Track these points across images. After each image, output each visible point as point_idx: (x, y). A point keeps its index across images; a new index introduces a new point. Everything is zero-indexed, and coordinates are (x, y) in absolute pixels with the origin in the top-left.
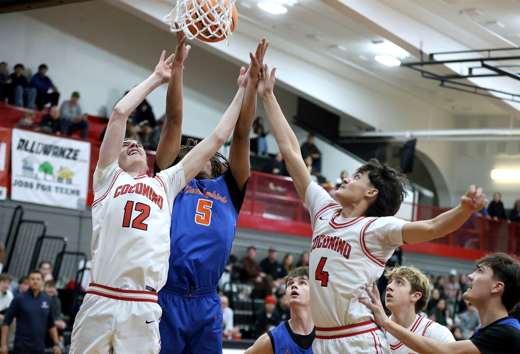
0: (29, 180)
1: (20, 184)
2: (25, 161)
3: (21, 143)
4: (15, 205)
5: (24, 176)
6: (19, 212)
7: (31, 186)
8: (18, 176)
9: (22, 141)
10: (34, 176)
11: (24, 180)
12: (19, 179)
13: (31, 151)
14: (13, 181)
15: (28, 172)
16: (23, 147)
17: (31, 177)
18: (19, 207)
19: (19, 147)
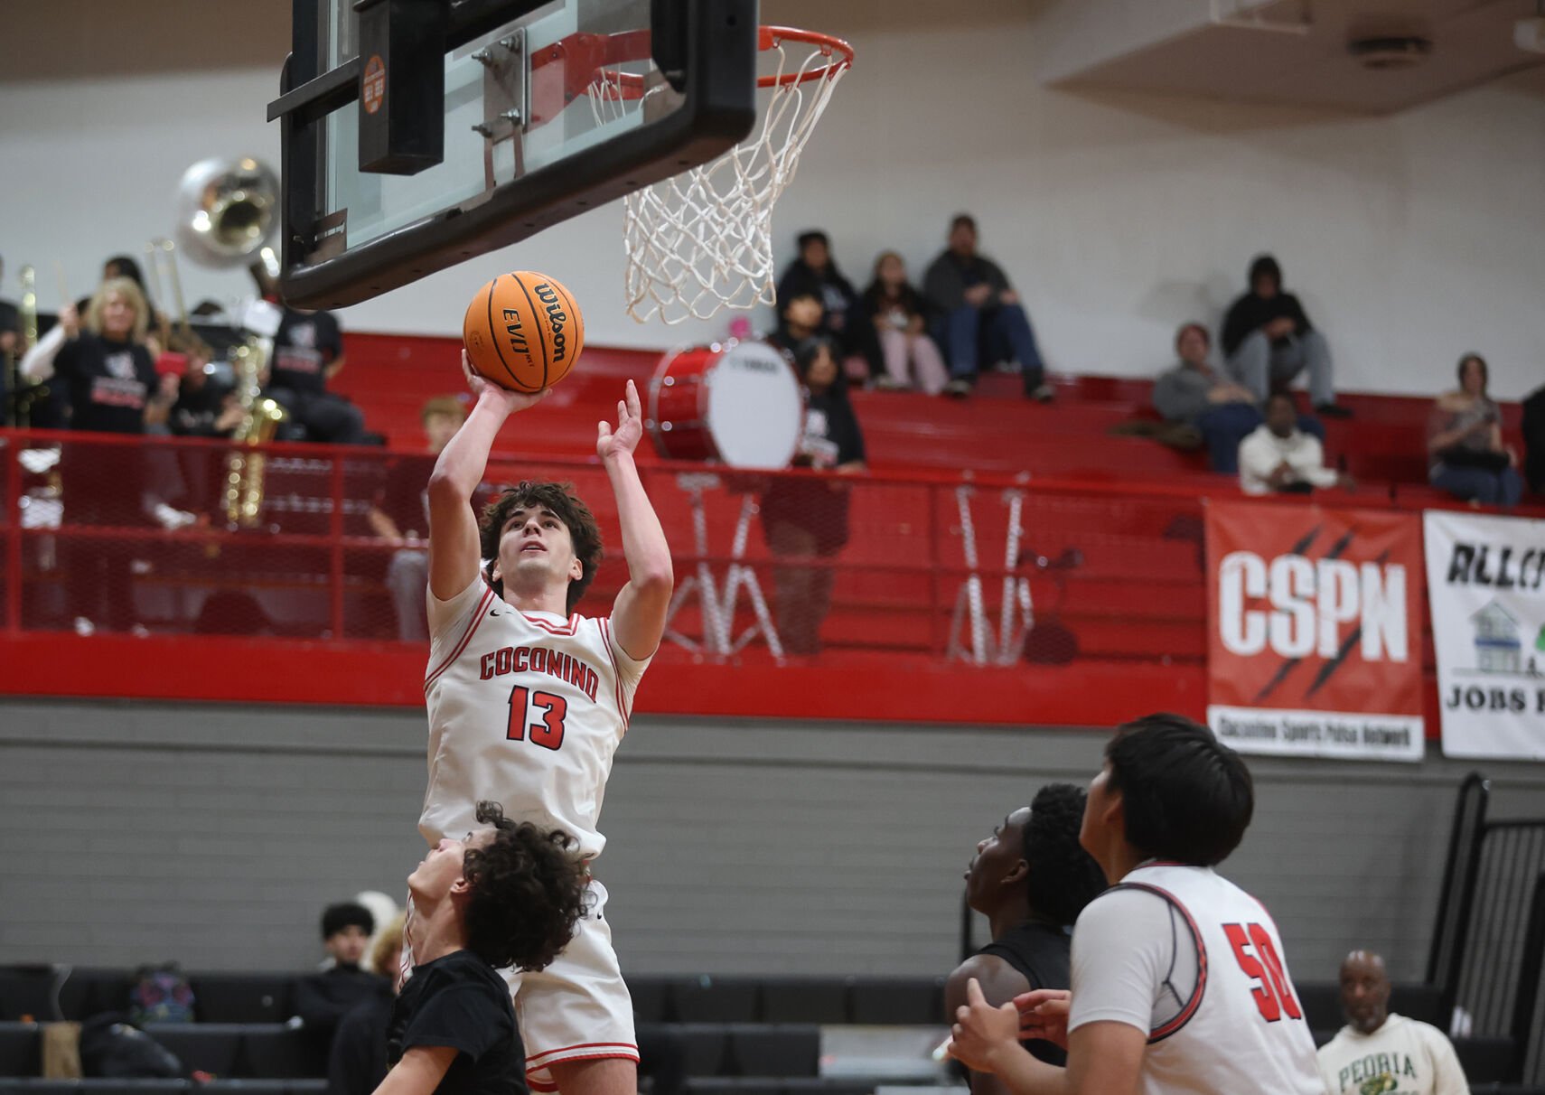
0: (1508, 684)
1: (1474, 699)
2: (1482, 619)
3: (1462, 560)
4: (1460, 775)
5: (1486, 671)
6: (1473, 796)
7: (1518, 703)
8: (1459, 672)
9: (1464, 550)
10: (1524, 667)
11: (1487, 683)
12: (1465, 684)
13: (1504, 582)
14: (1446, 694)
15: (1497, 655)
16: (1472, 573)
17: (1516, 672)
18: (1473, 781)
19: (1454, 574)
